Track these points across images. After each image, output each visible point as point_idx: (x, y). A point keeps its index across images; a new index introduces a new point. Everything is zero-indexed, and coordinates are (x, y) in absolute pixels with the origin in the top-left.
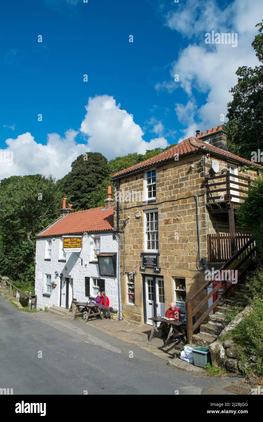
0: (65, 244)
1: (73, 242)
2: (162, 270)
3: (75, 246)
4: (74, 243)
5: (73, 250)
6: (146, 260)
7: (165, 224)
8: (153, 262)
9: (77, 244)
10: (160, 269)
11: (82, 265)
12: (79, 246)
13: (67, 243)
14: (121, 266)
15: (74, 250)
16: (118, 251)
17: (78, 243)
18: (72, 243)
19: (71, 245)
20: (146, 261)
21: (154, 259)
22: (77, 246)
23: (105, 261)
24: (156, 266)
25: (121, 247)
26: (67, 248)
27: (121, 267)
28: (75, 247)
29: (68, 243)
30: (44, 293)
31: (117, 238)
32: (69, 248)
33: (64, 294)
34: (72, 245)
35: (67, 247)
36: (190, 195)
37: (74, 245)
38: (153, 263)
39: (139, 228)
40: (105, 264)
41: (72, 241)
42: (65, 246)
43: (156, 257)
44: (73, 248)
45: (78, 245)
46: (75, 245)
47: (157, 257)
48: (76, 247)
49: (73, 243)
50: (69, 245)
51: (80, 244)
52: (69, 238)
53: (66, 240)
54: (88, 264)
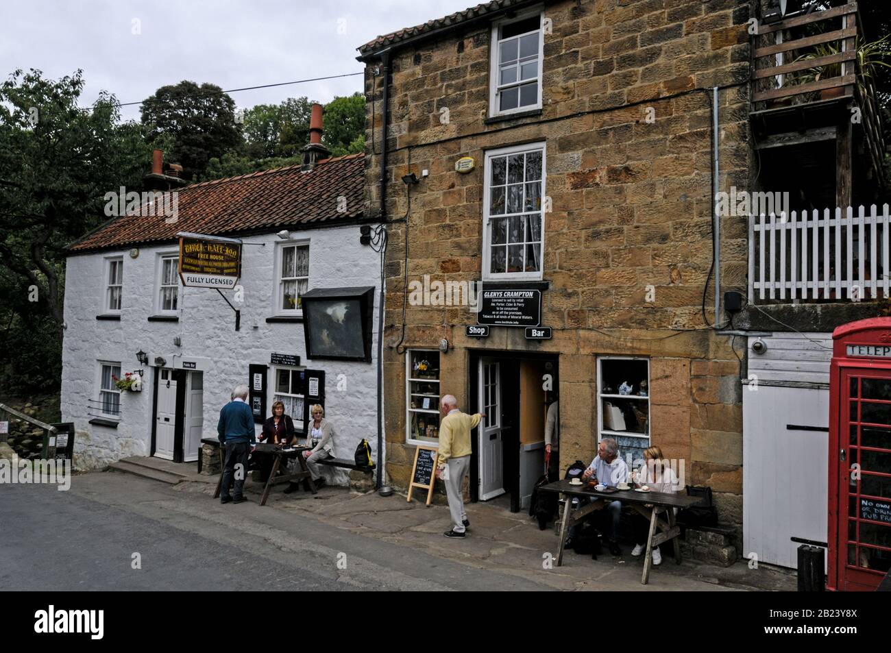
0: (187, 260)
1: (211, 257)
2: (556, 335)
3: (217, 268)
4: (216, 261)
5: (211, 281)
6: (493, 304)
7: (575, 186)
8: (520, 309)
9: (225, 265)
10: (548, 333)
11: (238, 328)
12: (232, 271)
13: (194, 255)
14: (390, 327)
15: (213, 281)
16: (380, 282)
17: (229, 260)
18: (209, 260)
19: (206, 264)
20: (494, 309)
21: (526, 300)
22: (225, 271)
23: (329, 311)
24: (534, 322)
25: (390, 269)
26: (193, 272)
27: (389, 332)
28: (219, 271)
29: (196, 258)
30: (94, 418)
31: (375, 241)
32: (198, 272)
33: (167, 420)
34: (210, 264)
35: (193, 268)
36: (684, 86)
37: (216, 264)
38: (520, 313)
39: (464, 206)
40: (330, 322)
41: (209, 253)
42: (188, 267)
43: (531, 294)
44: (213, 273)
45: (227, 268)
46: (219, 264)
47: (536, 294)
48: (222, 274)
49: (213, 260)
50: (200, 263)
51: (232, 264)
52: (200, 241)
53: (190, 248)
54: (262, 323)
